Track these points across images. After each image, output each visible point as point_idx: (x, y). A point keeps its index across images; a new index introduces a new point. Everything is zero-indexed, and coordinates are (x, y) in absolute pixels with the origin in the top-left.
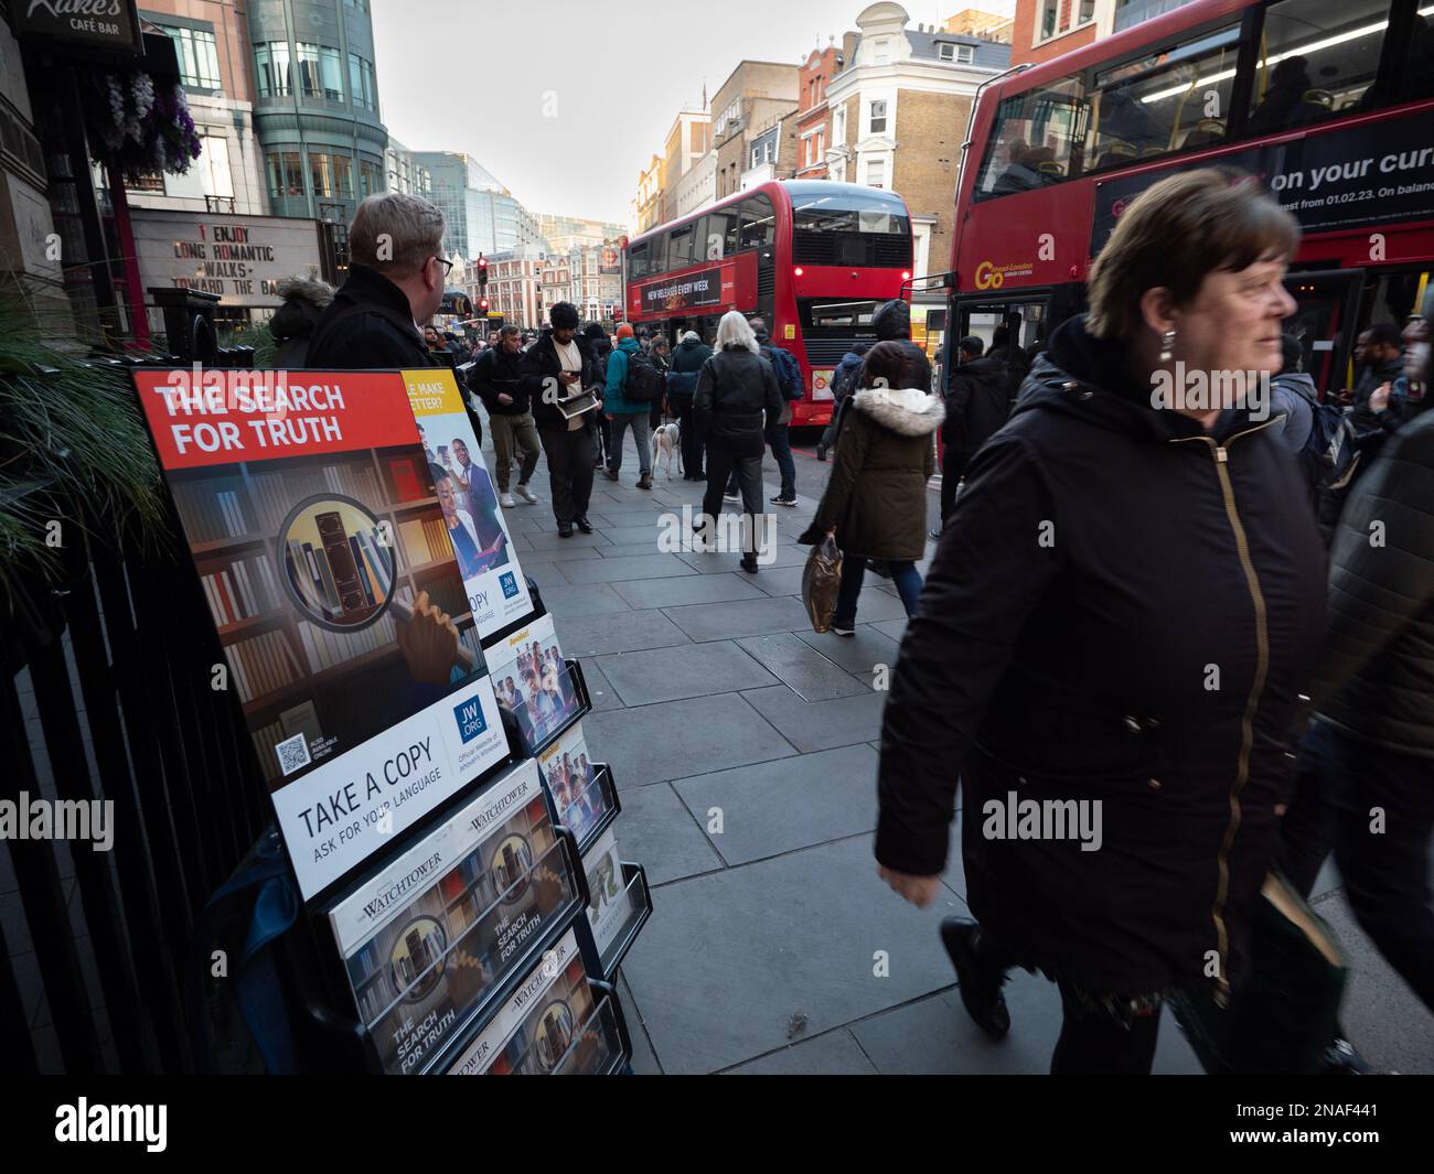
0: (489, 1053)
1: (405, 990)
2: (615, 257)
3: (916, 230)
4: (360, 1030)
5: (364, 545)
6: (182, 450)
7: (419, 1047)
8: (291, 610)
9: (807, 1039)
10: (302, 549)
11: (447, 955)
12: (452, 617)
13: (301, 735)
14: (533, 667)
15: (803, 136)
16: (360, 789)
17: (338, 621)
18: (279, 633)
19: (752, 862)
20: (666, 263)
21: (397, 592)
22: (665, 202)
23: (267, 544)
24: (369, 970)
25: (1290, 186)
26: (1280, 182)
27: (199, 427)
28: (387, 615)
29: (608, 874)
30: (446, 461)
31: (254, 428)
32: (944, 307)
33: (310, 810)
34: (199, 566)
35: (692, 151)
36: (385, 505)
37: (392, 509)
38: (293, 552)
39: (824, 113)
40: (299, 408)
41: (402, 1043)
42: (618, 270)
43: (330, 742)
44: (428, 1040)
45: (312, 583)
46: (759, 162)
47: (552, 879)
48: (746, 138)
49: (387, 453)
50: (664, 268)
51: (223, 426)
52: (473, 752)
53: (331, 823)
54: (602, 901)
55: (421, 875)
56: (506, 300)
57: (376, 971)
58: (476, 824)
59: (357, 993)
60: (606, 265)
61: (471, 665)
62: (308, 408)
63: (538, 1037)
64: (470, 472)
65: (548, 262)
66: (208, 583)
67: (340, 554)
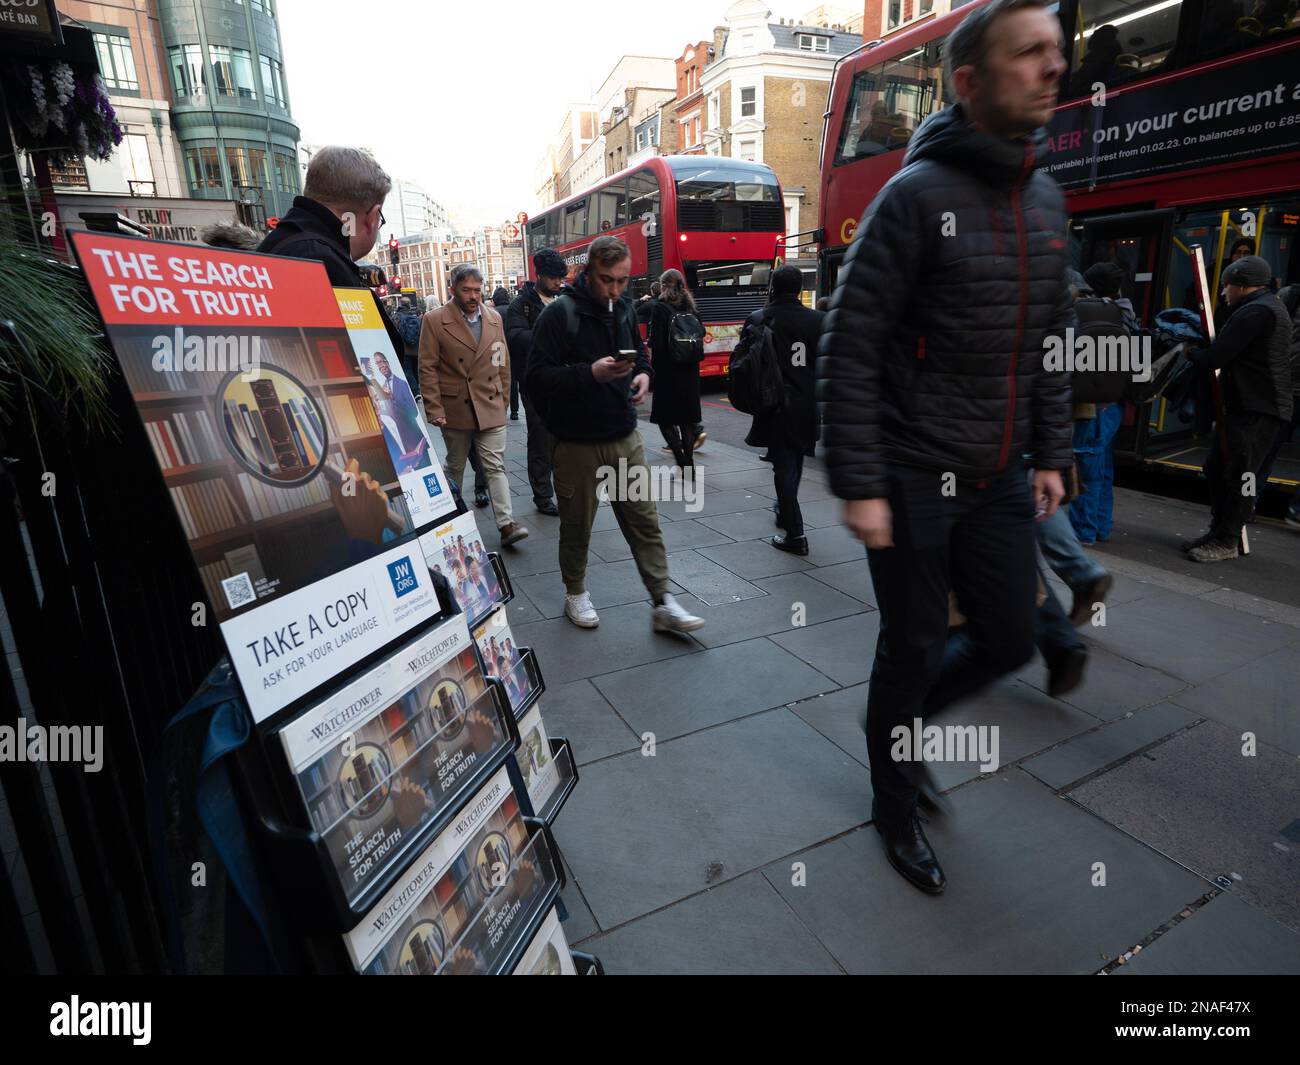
0: (434, 872)
1: (353, 806)
2: (517, 232)
3: (787, 202)
4: (314, 837)
5: (296, 411)
6: (121, 308)
7: (370, 859)
8: (231, 462)
9: (724, 883)
10: (238, 408)
11: (391, 778)
12: (382, 484)
13: (245, 574)
14: (458, 558)
15: (682, 121)
16: (303, 628)
17: (275, 476)
18: (221, 481)
19: (667, 741)
20: (563, 236)
21: (329, 456)
22: (559, 183)
23: (206, 400)
24: (320, 787)
25: (1109, 139)
26: (1100, 136)
27: (136, 290)
28: (320, 477)
29: (536, 747)
30: (370, 371)
31: (188, 296)
32: (815, 270)
33: (257, 642)
34: (142, 412)
35: (582, 138)
36: (315, 378)
37: (321, 383)
38: (230, 410)
39: (700, 99)
40: (230, 284)
41: (353, 853)
42: (520, 244)
43: (273, 583)
44: (378, 853)
45: (250, 441)
46: (643, 145)
47: (485, 722)
48: (630, 124)
49: (314, 333)
50: (562, 240)
51: (159, 291)
52: (406, 606)
53: (278, 655)
54: (532, 771)
55: (364, 706)
56: (418, 279)
57: (325, 787)
58: (413, 666)
59: (309, 804)
60: (508, 239)
61: (402, 529)
62: (238, 284)
63: (479, 863)
64: (391, 383)
65: (454, 243)
66: (152, 429)
67: (274, 418)
